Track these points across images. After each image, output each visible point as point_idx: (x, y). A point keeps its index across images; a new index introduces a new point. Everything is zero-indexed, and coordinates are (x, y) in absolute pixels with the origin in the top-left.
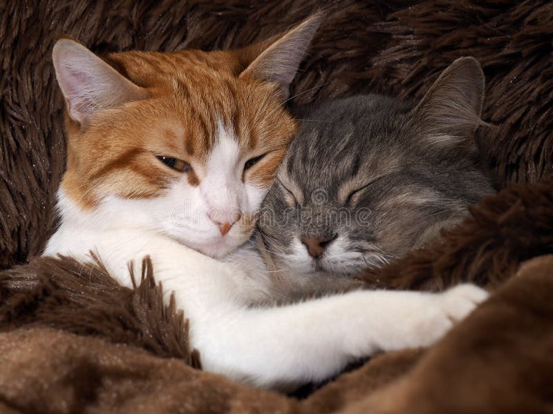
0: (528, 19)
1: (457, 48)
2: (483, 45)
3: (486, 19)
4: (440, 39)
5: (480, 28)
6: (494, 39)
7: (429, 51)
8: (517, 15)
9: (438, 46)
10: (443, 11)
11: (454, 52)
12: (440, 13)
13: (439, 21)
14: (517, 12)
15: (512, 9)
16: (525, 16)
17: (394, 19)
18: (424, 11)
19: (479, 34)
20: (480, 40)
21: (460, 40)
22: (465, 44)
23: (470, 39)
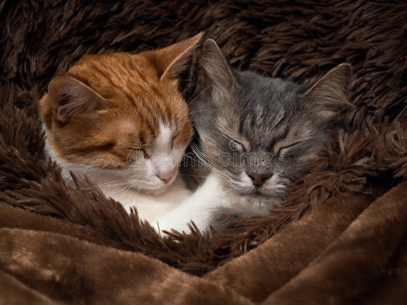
0: (349, 37)
1: (305, 53)
2: (321, 51)
3: (323, 35)
4: (294, 46)
5: (319, 41)
6: (328, 48)
7: (287, 54)
8: (343, 34)
9: (293, 51)
10: (297, 29)
11: (302, 55)
12: (295, 30)
13: (294, 35)
14: (342, 32)
15: (339, 30)
16: (347, 35)
17: (266, 33)
18: (285, 28)
19: (319, 45)
20: (319, 48)
21: (306, 48)
22: (309, 50)
23: (312, 47)
